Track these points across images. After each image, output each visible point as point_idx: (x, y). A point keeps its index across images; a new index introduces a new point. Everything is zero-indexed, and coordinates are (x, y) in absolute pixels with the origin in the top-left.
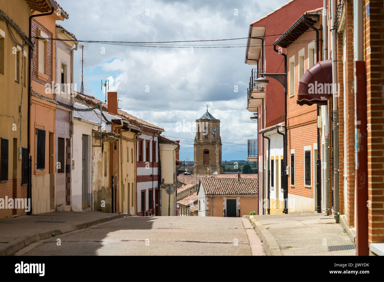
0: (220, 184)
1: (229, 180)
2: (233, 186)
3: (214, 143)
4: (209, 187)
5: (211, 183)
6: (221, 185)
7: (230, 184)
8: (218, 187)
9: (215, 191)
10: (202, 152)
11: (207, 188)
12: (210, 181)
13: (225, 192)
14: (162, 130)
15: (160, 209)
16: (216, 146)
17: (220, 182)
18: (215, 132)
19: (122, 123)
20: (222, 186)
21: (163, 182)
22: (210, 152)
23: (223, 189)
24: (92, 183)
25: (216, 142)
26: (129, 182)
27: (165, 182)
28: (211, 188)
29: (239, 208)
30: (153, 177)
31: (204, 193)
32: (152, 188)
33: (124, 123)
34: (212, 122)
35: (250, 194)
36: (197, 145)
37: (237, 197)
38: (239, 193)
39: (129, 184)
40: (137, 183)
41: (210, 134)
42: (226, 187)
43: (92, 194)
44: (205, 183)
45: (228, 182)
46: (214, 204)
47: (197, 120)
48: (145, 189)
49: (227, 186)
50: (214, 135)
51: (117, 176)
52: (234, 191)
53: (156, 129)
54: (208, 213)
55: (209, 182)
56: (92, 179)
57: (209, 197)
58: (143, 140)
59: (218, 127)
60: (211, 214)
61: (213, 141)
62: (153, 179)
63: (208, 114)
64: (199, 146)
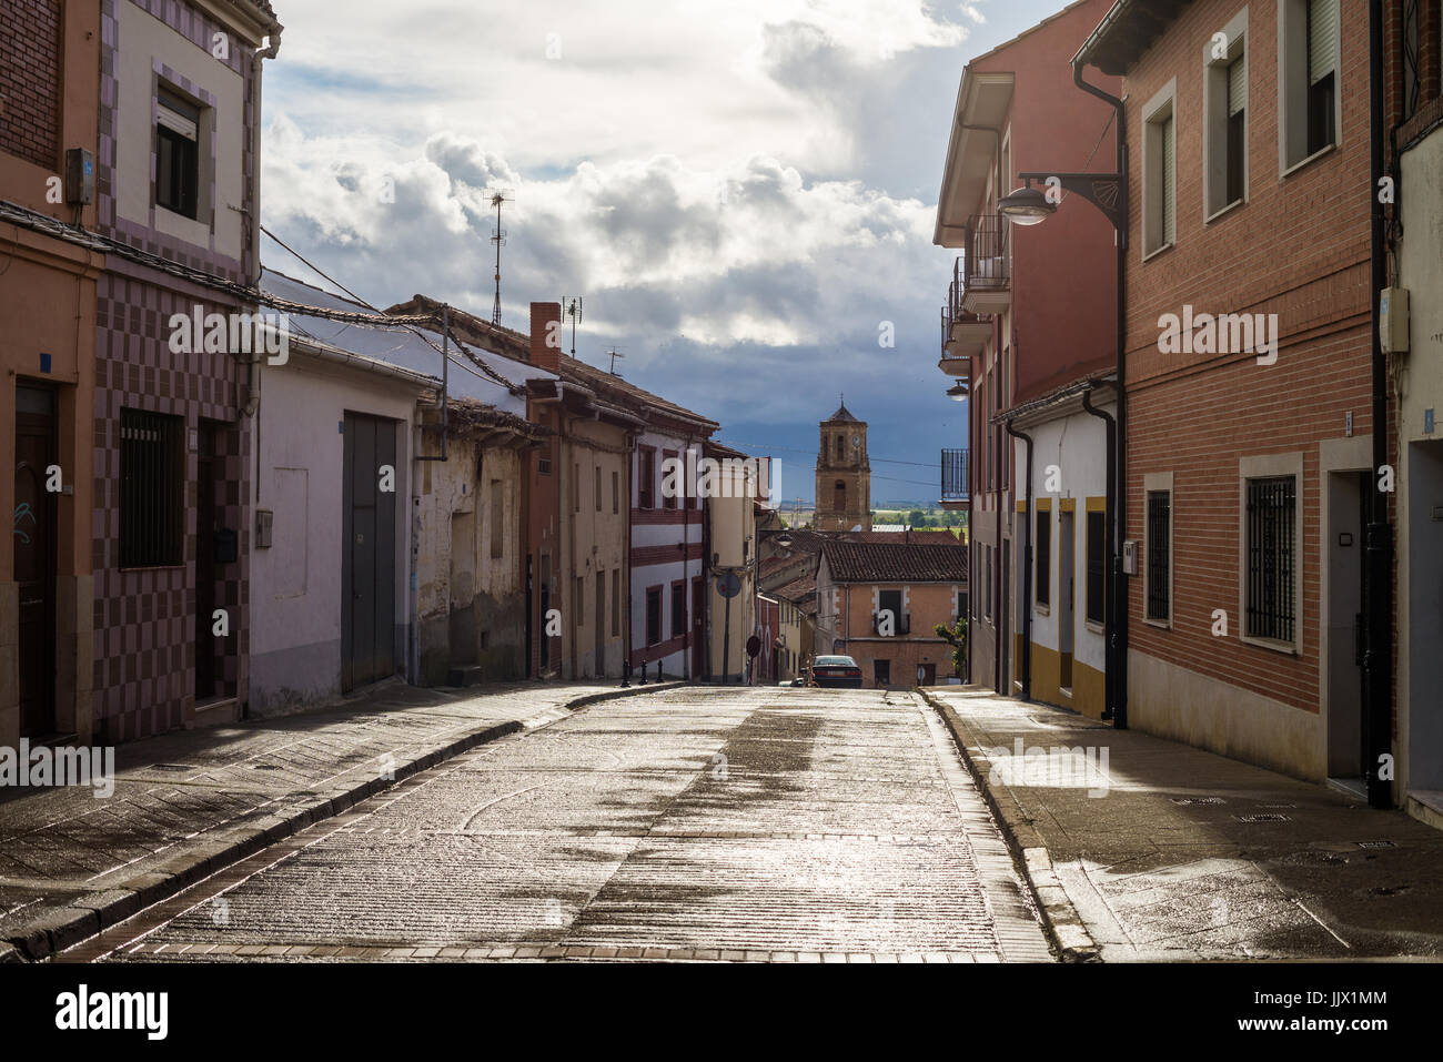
1: (886, 548)
2: (894, 560)
3: (856, 468)
6: (868, 559)
7: (889, 556)
9: (854, 572)
10: (832, 486)
12: (844, 549)
13: (877, 574)
14: (714, 426)
15: (707, 631)
16: (859, 473)
18: (858, 447)
19: (560, 390)
20: (870, 562)
21: (716, 560)
22: (847, 486)
24: (412, 589)
25: (859, 466)
26: (600, 569)
27: (721, 563)
29: (908, 612)
30: (686, 551)
32: (682, 578)
33: (566, 390)
34: (853, 427)
35: (933, 579)
36: (821, 471)
37: (902, 587)
39: (600, 575)
40: (633, 569)
41: (847, 451)
43: (411, 625)
44: (832, 553)
45: (883, 552)
47: (823, 423)
48: (658, 583)
49: (882, 561)
50: (856, 452)
51: (551, 554)
53: (695, 422)
54: (839, 621)
55: (841, 553)
56: (412, 574)
58: (655, 449)
59: (863, 437)
60: (844, 623)
61: (854, 464)
62: (686, 555)
63: (843, 411)
64: (827, 474)
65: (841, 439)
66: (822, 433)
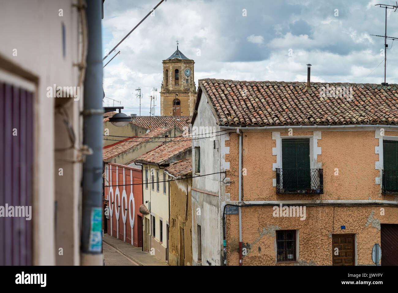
0: (259, 96)
1: (282, 88)
2: (296, 101)
3: (187, 91)
4: (229, 103)
5: (232, 93)
6: (263, 100)
7: (287, 96)
8: (255, 105)
9: (247, 114)
10: (171, 103)
11: (223, 106)
12: (229, 89)
13: (276, 116)
16: (189, 94)
17: (259, 91)
18: (188, 77)
20: (265, 103)
22: (181, 103)
23: (269, 110)
25: (189, 89)
28: (235, 107)
29: (320, 166)
31: (215, 120)
34: (185, 63)
35: (352, 123)
36: (164, 93)
37: (312, 133)
38: (318, 120)
41: (181, 79)
42: (276, 103)
44: (216, 93)
45: (279, 91)
46: (246, 153)
47: (165, 61)
49: (281, 101)
50: (187, 80)
52: (302, 115)
54: (228, 179)
55: (226, 92)
57: (230, 134)
59: (191, 70)
60: (236, 182)
61: (186, 88)
63: (178, 52)
64: (168, 95)
65: (177, 71)
66: (164, 67)
